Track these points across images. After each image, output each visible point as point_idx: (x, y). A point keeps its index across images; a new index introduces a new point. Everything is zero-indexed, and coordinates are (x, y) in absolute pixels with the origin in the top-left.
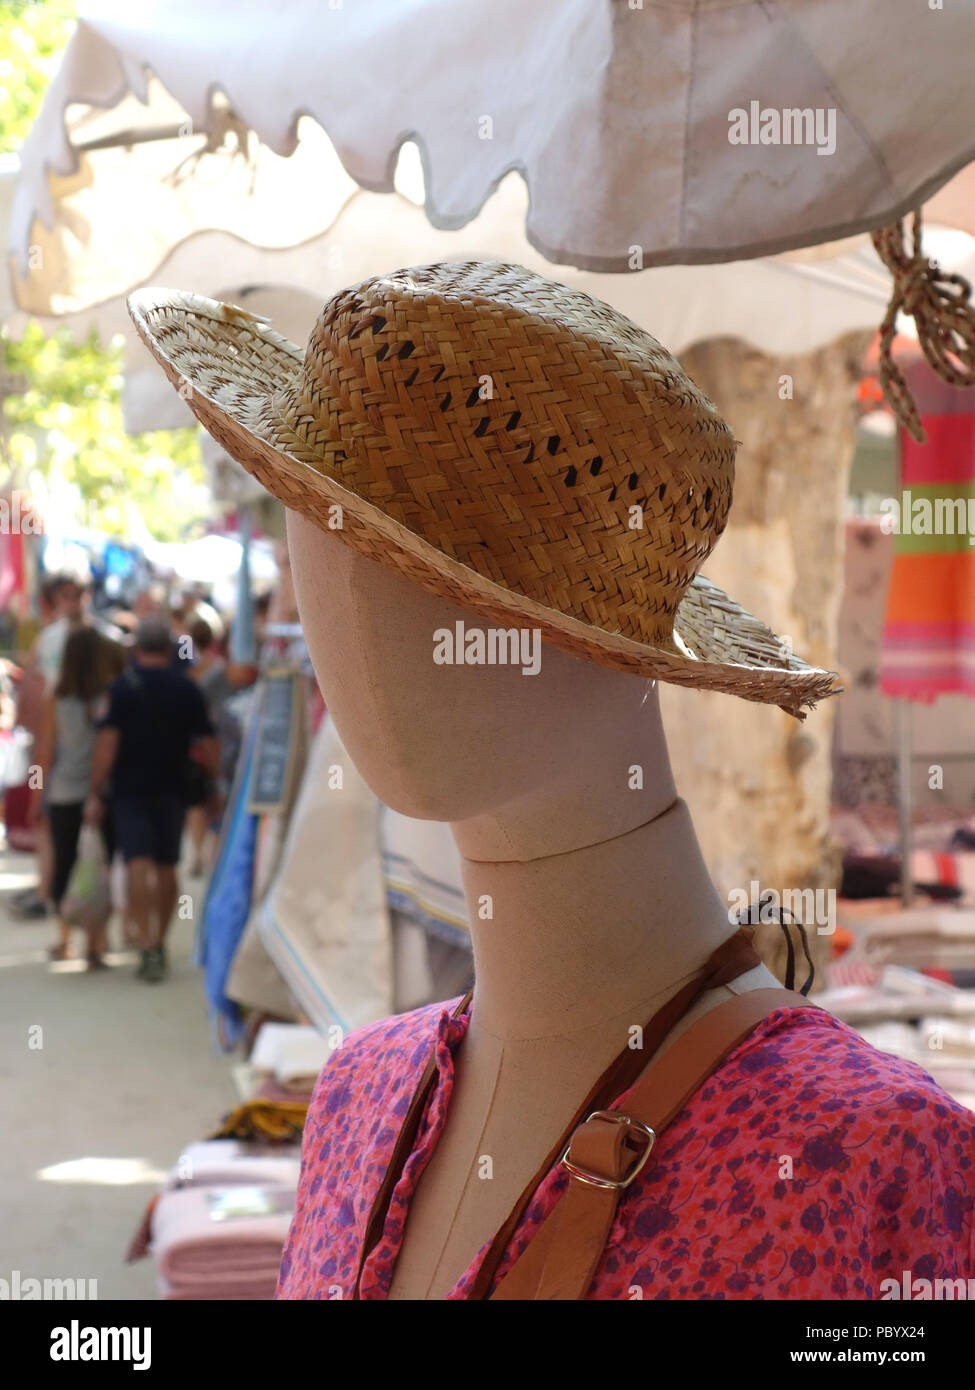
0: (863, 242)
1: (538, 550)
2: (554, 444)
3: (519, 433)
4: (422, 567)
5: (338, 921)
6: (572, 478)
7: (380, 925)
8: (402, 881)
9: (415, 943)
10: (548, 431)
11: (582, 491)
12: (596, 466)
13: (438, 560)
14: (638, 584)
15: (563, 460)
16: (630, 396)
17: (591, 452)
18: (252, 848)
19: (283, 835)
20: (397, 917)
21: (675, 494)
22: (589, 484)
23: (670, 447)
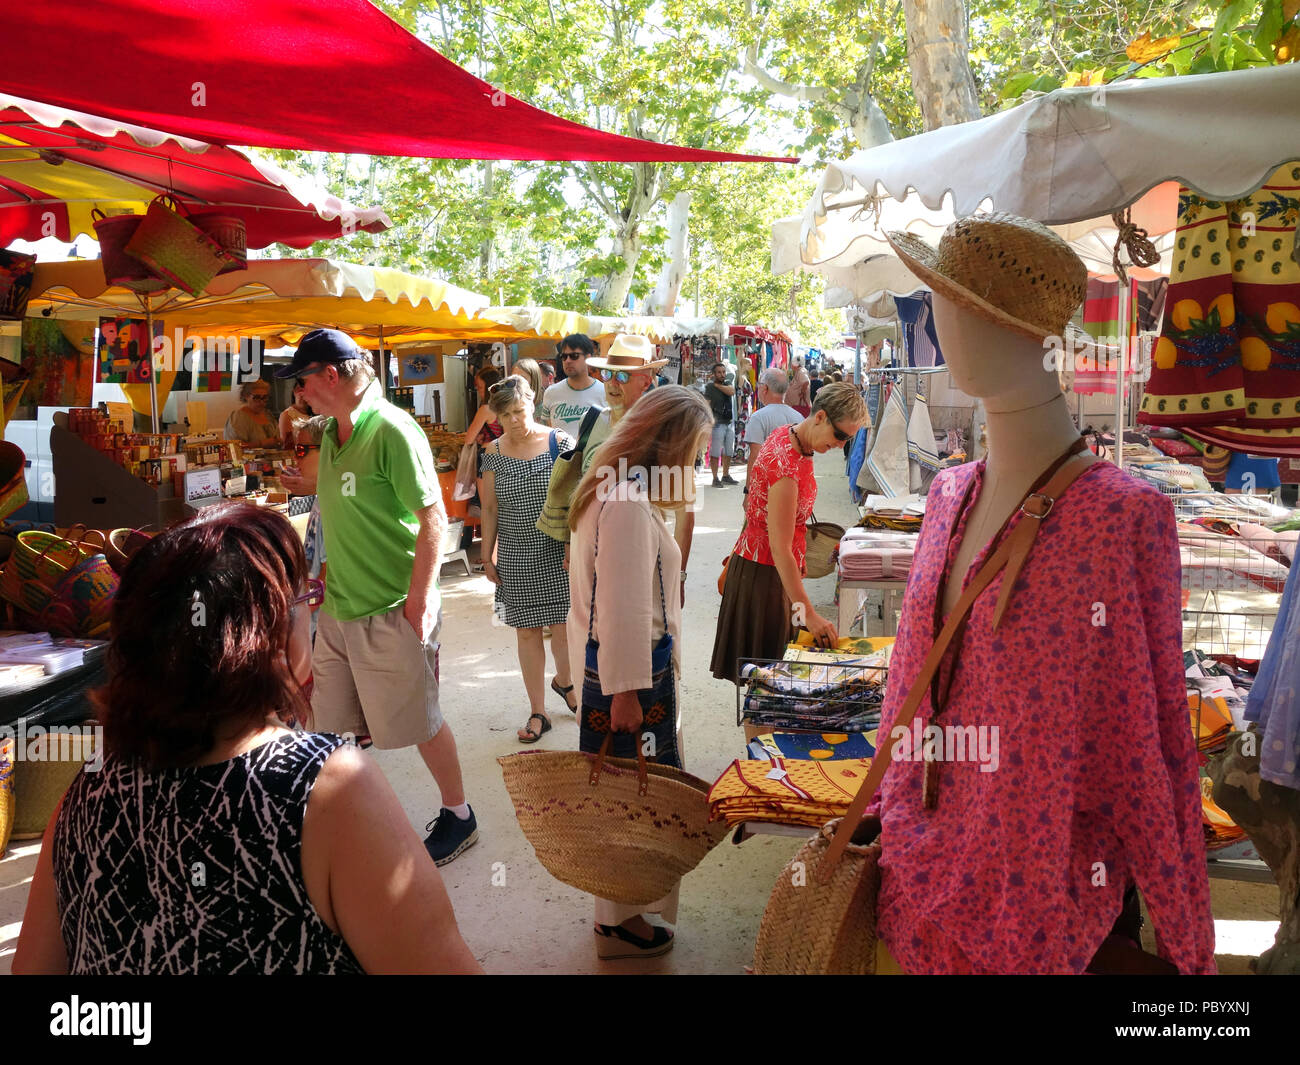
0: (1109, 217)
1: (1021, 306)
2: (1028, 269)
3: (1016, 266)
4: (984, 310)
5: (892, 462)
6: (1034, 281)
7: (907, 463)
8: (914, 450)
9: (917, 469)
10: (1026, 266)
11: (1037, 286)
12: (1042, 277)
13: (989, 307)
14: (1054, 319)
15: (1032, 276)
16: (1055, 253)
17: (1040, 273)
18: (865, 439)
19: (875, 435)
20: (912, 461)
21: (1069, 287)
22: (1040, 284)
23: (1068, 271)
